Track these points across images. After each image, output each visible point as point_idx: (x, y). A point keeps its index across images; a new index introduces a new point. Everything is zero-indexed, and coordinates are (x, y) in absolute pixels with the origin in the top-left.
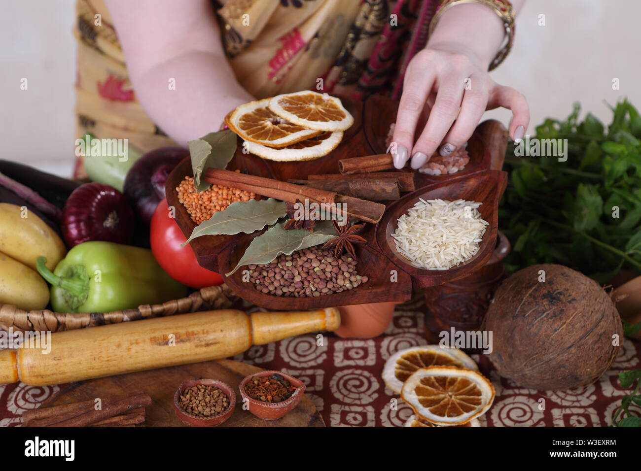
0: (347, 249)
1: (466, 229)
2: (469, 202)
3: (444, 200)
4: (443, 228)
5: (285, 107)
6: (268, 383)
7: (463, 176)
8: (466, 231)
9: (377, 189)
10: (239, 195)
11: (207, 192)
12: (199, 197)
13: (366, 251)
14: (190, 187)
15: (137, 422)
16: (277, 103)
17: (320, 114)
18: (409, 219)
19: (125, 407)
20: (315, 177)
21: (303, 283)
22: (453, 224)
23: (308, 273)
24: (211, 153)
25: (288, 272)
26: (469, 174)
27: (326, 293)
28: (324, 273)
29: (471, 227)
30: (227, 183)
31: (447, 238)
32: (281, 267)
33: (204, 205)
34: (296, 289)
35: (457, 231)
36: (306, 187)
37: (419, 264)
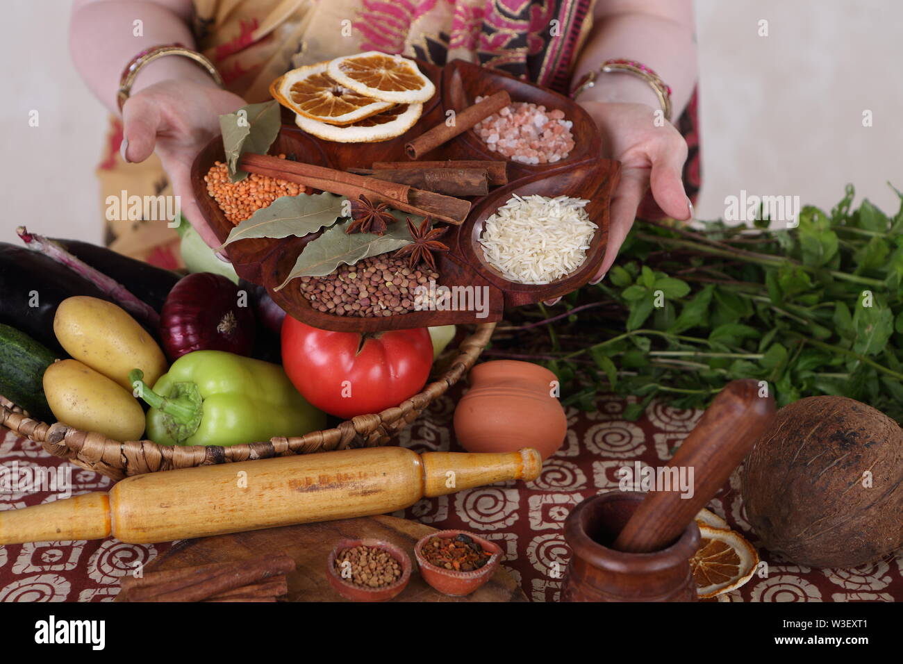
0: (425, 259)
1: (570, 234)
2: (574, 199)
3: (542, 196)
4: (541, 231)
5: (349, 74)
6: (452, 545)
7: (567, 166)
8: (570, 236)
9: (460, 182)
10: (284, 186)
11: (244, 183)
12: (234, 188)
13: (447, 260)
14: (222, 176)
15: (277, 594)
16: (337, 68)
17: (393, 82)
18: (500, 219)
19: (261, 573)
20: (382, 165)
21: (370, 299)
22: (554, 227)
23: (377, 287)
24: (249, 133)
25: (351, 286)
26: (575, 164)
27: (399, 312)
28: (399, 289)
29: (576, 230)
30: (270, 172)
31: (547, 245)
32: (342, 280)
33: (240, 199)
34: (361, 306)
35: (559, 236)
36: (372, 179)
37: (512, 277)
